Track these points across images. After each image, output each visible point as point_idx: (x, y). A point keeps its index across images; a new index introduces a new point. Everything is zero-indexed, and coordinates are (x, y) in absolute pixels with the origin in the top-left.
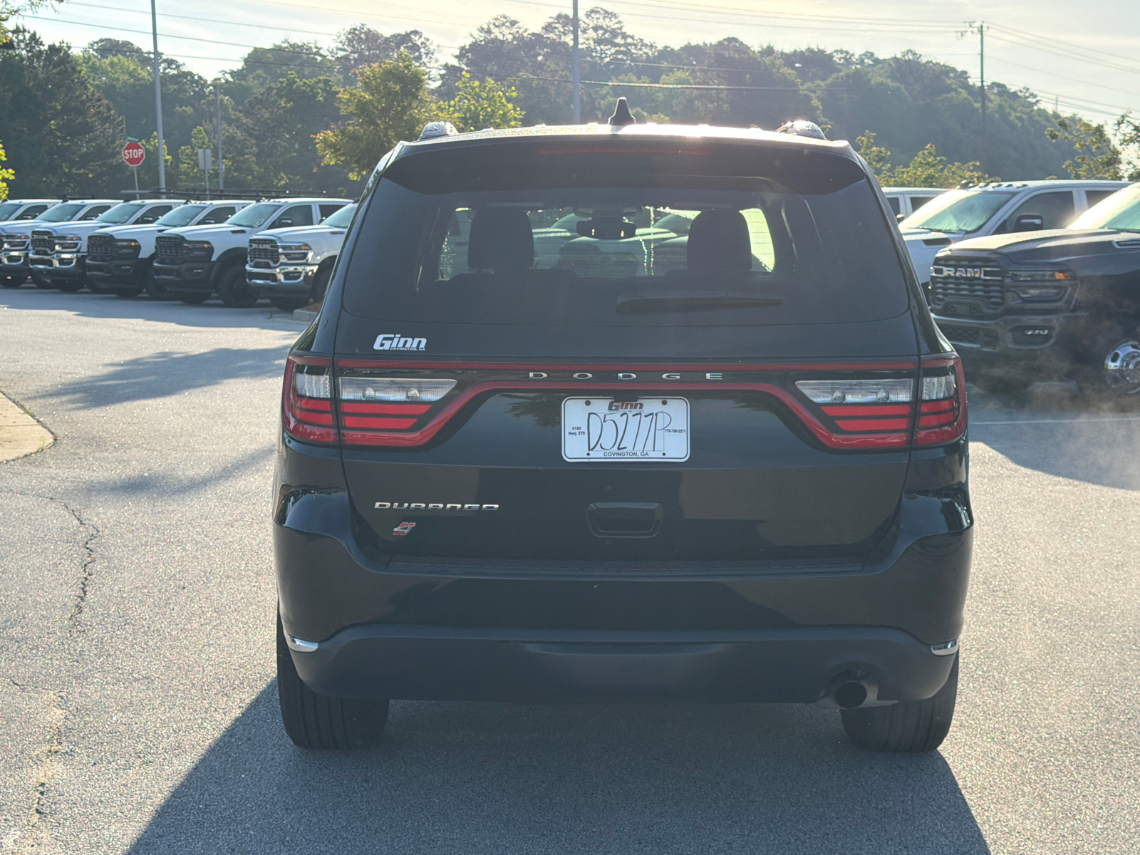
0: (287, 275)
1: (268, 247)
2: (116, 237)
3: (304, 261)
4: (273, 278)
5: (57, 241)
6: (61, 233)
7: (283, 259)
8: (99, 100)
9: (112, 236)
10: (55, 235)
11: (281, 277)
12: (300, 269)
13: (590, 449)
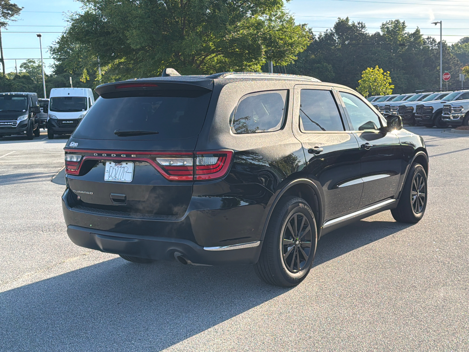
0: (454, 117)
1: (448, 107)
2: (406, 106)
3: (460, 112)
4: (449, 118)
5: (391, 108)
6: (393, 105)
7: (453, 112)
8: (454, 59)
9: (405, 106)
10: (391, 106)
11: (452, 118)
12: (459, 115)
13: (109, 177)
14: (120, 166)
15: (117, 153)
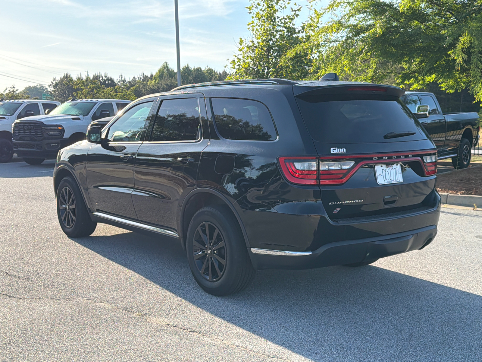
13: (384, 180)
14: (391, 168)
15: (389, 156)
